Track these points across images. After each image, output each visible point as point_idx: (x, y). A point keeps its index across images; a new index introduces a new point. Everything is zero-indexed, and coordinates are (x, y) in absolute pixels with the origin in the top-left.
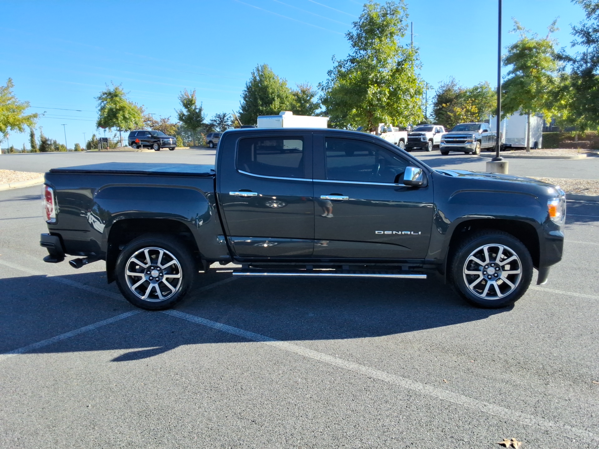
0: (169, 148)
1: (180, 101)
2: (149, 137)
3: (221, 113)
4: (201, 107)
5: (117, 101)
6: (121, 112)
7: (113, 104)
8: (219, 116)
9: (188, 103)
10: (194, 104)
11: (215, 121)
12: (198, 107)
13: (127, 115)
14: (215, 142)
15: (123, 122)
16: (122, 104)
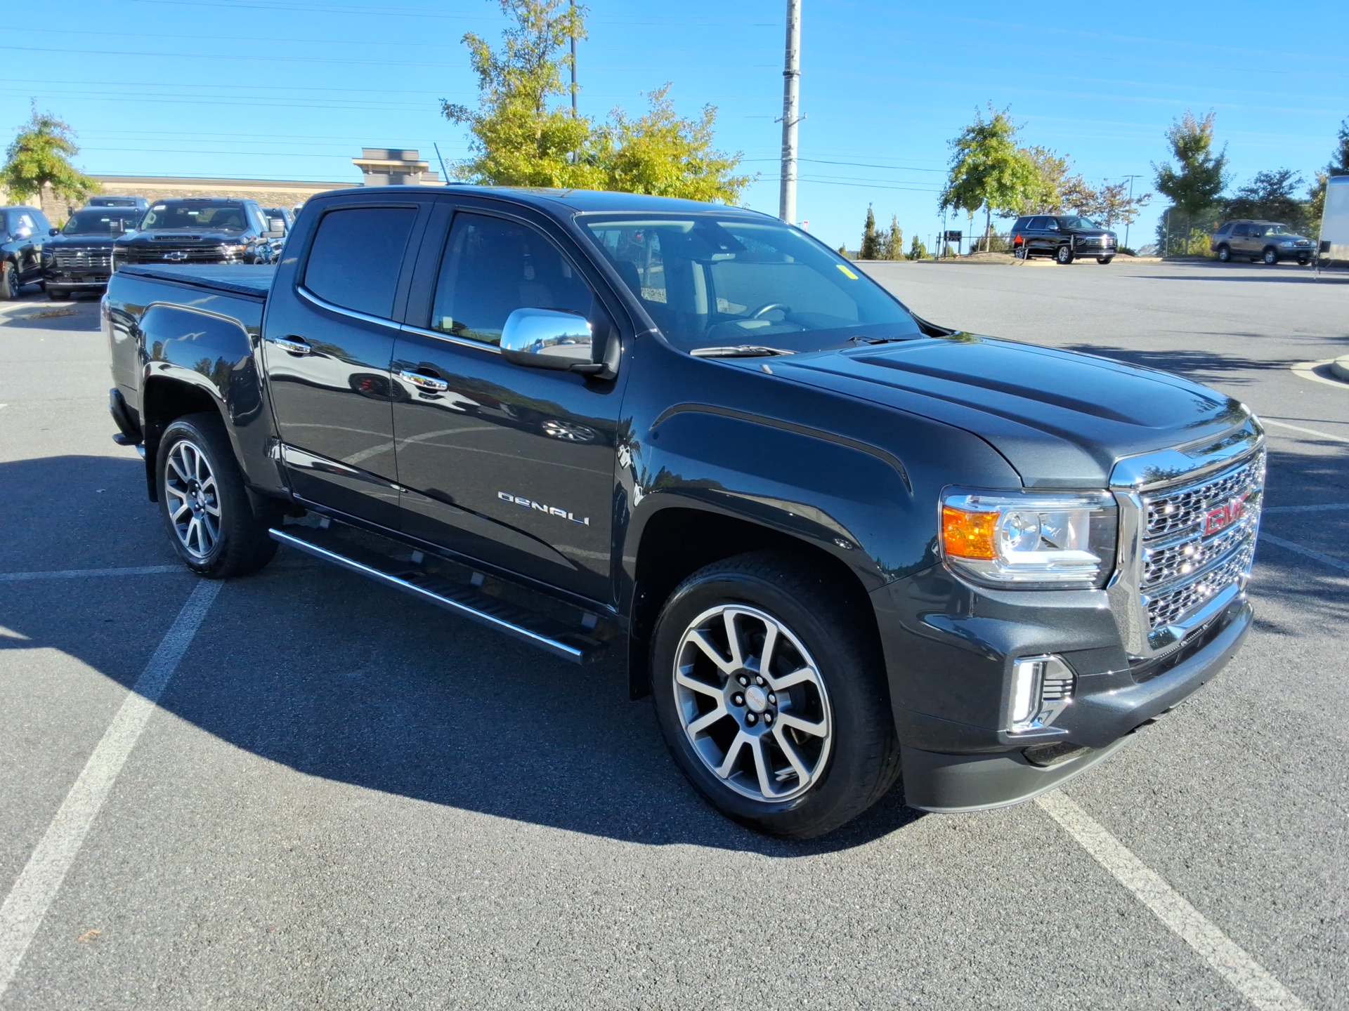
0: (1098, 257)
1: (1169, 141)
2: (1053, 231)
3: (1274, 170)
4: (1222, 156)
5: (992, 147)
6: (995, 173)
7: (980, 155)
8: (1267, 179)
9: (1188, 147)
10: (1204, 147)
11: (1253, 191)
12: (1214, 156)
13: (1007, 180)
14: (1235, 245)
15: (995, 195)
16: (1000, 155)
